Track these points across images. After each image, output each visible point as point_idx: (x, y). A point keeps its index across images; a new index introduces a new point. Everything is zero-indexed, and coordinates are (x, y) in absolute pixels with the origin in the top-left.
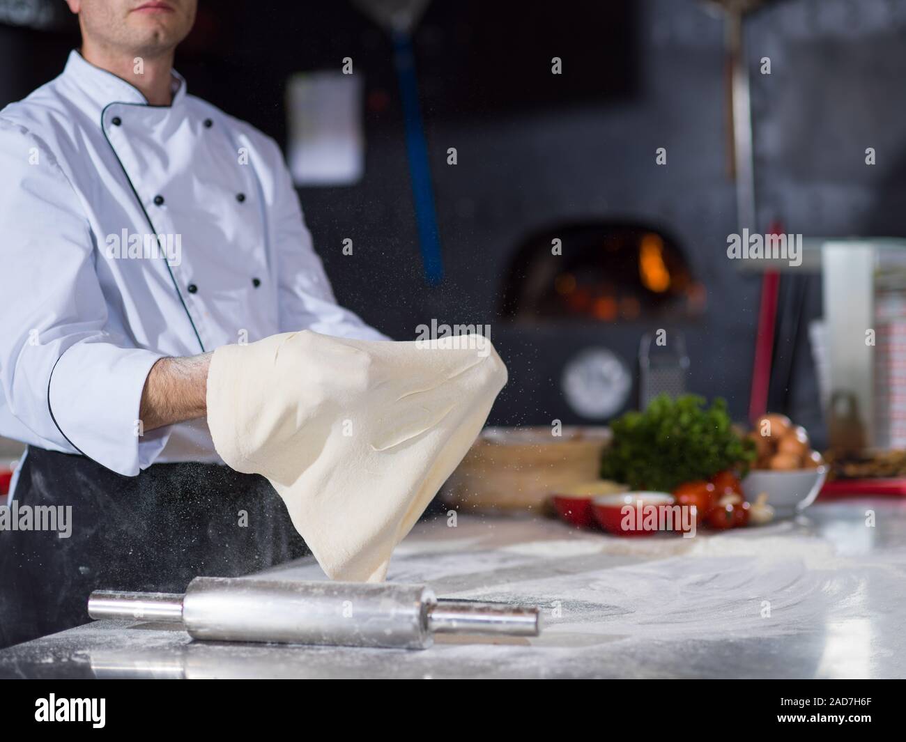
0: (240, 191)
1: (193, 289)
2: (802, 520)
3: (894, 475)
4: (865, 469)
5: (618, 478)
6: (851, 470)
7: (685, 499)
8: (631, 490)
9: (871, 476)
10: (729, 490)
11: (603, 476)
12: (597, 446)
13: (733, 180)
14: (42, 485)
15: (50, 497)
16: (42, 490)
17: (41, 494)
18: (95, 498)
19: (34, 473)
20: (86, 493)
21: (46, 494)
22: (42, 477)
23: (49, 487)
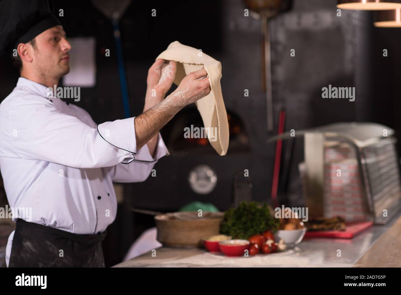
2: (297, 249)
3: (332, 229)
4: (321, 226)
5: (227, 233)
6: (315, 227)
7: (253, 242)
8: (233, 239)
9: (323, 229)
10: (269, 238)
11: (221, 232)
12: (218, 220)
13: (265, 90)
14: (31, 246)
15: (36, 251)
16: (31, 248)
17: (31, 250)
18: (54, 251)
19: (25, 242)
20: (51, 249)
21: (34, 250)
22: (30, 244)
23: (35, 247)
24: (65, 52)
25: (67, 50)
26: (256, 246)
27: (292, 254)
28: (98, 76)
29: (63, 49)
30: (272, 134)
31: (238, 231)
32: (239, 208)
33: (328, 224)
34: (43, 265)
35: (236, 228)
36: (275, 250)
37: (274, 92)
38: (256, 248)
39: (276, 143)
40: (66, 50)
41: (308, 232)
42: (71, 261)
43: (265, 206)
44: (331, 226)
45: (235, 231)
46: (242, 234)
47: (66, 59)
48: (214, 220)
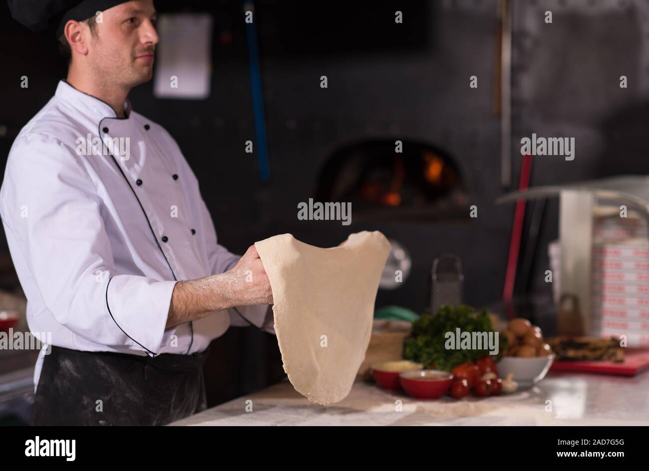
0: (174, 173)
1: (165, 239)
2: (536, 390)
3: (599, 358)
4: (580, 353)
5: (416, 359)
6: (571, 353)
7: (459, 374)
8: (425, 369)
9: (584, 358)
10: (488, 369)
11: (405, 357)
12: (402, 335)
13: (499, 115)
14: (71, 368)
15: (78, 376)
16: (72, 371)
17: (71, 374)
18: (110, 376)
19: (64, 360)
20: (103, 373)
21: (75, 374)
22: (71, 363)
23: (77, 369)
24: (146, 46)
25: (150, 44)
26: (465, 383)
27: (525, 400)
28: (215, 81)
29: (143, 40)
30: (507, 190)
31: (434, 356)
32: (439, 316)
33: (595, 349)
34: (89, 400)
35: (431, 350)
36: (497, 391)
37: (515, 119)
38: (463, 386)
39: (515, 205)
40: (147, 43)
41: (555, 362)
42: (140, 395)
43: (484, 314)
44: (598, 353)
45: (429, 354)
46: (442, 361)
47: (146, 58)
48: (394, 335)
